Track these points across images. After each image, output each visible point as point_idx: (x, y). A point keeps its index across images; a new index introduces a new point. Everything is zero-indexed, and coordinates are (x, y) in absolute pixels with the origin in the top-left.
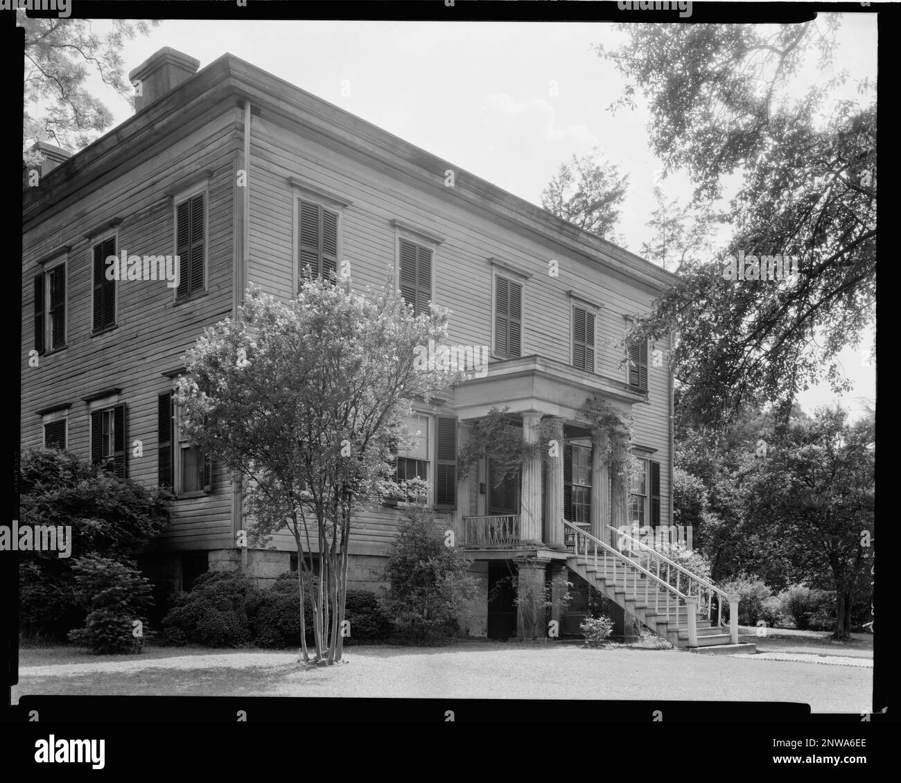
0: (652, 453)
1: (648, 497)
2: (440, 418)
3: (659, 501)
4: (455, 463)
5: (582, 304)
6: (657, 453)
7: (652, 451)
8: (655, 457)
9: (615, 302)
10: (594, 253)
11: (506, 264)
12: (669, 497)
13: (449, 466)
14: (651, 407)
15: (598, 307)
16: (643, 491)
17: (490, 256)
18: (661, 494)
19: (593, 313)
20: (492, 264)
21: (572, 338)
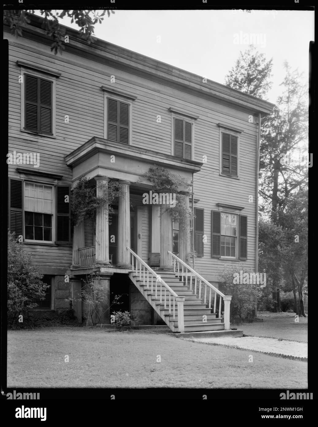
0: (241, 210)
1: (238, 238)
2: (58, 187)
3: (246, 240)
4: (69, 215)
5: (181, 116)
6: (244, 210)
7: (240, 209)
8: (243, 213)
9: (209, 115)
10: (187, 83)
11: (113, 90)
12: (255, 237)
13: (64, 217)
14: (240, 181)
15: (195, 119)
16: (235, 234)
17: (101, 85)
18: (248, 235)
19: (191, 122)
20: (104, 91)
21: (173, 138)
